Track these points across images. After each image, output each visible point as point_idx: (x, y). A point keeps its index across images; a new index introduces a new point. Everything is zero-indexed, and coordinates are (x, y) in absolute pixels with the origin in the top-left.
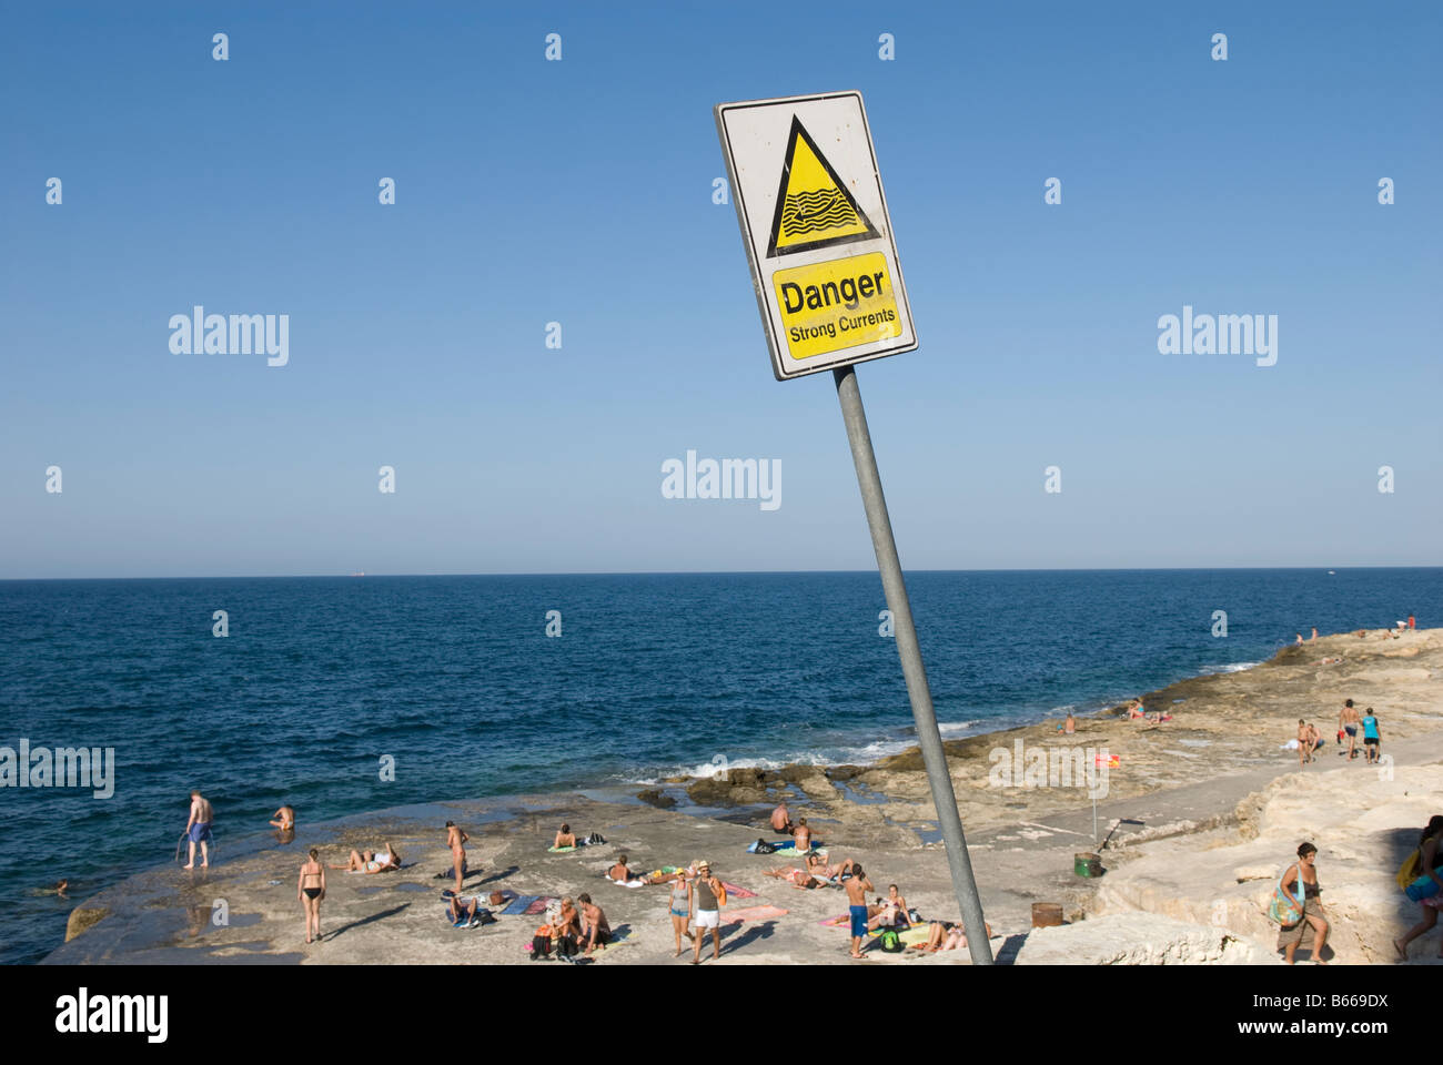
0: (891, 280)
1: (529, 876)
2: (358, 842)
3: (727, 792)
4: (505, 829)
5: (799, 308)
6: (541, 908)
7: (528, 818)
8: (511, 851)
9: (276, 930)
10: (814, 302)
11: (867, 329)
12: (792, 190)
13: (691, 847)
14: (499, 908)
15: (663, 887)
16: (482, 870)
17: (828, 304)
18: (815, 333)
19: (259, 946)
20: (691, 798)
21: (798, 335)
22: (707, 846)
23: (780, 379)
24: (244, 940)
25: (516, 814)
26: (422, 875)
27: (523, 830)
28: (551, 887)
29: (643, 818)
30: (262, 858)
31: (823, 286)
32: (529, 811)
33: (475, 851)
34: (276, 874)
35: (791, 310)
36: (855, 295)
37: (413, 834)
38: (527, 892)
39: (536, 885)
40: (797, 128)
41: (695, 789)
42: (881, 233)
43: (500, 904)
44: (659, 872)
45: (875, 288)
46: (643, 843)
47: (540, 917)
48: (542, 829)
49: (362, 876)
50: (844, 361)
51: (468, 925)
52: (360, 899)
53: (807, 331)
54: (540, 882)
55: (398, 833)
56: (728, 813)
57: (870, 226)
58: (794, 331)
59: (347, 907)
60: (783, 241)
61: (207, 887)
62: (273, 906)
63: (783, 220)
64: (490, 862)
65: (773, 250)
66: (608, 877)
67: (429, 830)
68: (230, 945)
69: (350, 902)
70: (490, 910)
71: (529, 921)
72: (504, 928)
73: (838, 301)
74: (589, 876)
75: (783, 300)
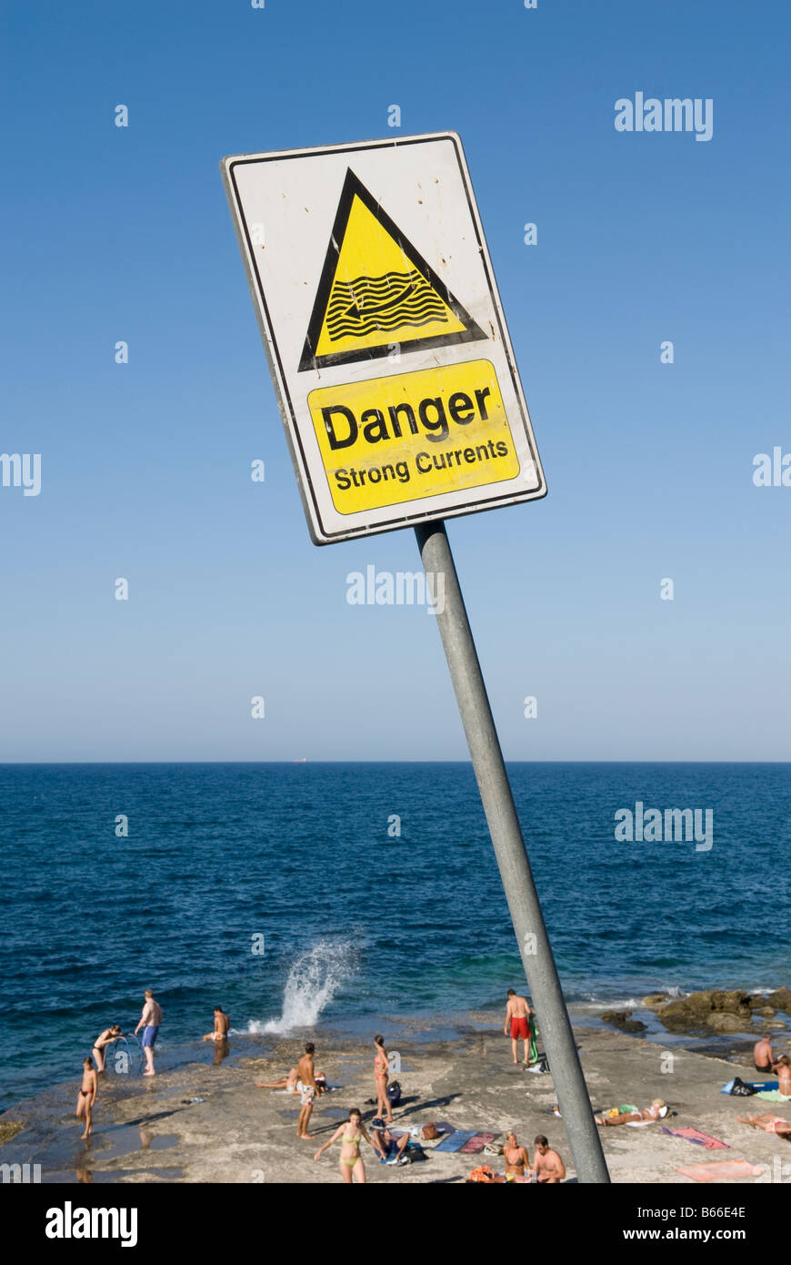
0: (504, 397)
1: (469, 1107)
2: (290, 1057)
3: (705, 1018)
4: (449, 1050)
5: (351, 440)
6: (478, 1146)
7: (475, 1038)
8: (454, 1076)
9: (191, 1155)
10: (375, 432)
11: (461, 470)
12: (343, 273)
13: (655, 1083)
14: (432, 1143)
15: (619, 1129)
16: (418, 1097)
17: (398, 434)
18: (376, 477)
19: (172, 1173)
20: (662, 1022)
21: (347, 480)
22: (675, 1083)
23: (319, 544)
24: (156, 1165)
25: (463, 1033)
26: (352, 1099)
27: (468, 1052)
28: (492, 1121)
29: (603, 1044)
30: (189, 1071)
31: (390, 409)
32: (478, 1030)
33: (413, 1074)
34: (200, 1090)
35: (335, 445)
36: (442, 422)
37: (349, 1051)
38: (465, 1126)
39: (476, 1118)
40: (353, 187)
41: (667, 1013)
42: (487, 331)
43: (433, 1138)
44: (616, 1111)
45: (476, 410)
46: (601, 1075)
47: (476, 1157)
48: (490, 1051)
49: (288, 1097)
50: (423, 515)
51: (395, 1161)
52: (284, 1124)
53: (362, 474)
54: (480, 1115)
55: (333, 1049)
56: (703, 1043)
57: (470, 323)
58: (341, 475)
59: (269, 1132)
60: (326, 347)
61: (128, 1101)
62: (193, 1127)
63: (327, 317)
64: (428, 1088)
65: (309, 359)
66: (557, 1113)
67: (366, 1047)
68: (142, 1171)
69: (273, 1127)
70: (423, 1145)
71: (463, 1162)
72: (435, 1168)
73: (415, 430)
74: (535, 1111)
75: (323, 430)
